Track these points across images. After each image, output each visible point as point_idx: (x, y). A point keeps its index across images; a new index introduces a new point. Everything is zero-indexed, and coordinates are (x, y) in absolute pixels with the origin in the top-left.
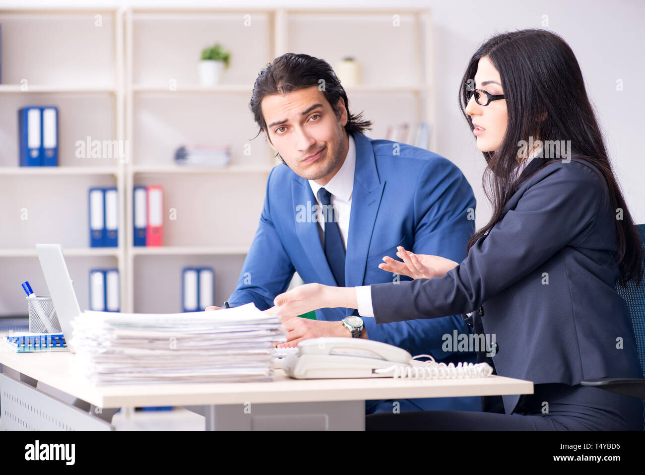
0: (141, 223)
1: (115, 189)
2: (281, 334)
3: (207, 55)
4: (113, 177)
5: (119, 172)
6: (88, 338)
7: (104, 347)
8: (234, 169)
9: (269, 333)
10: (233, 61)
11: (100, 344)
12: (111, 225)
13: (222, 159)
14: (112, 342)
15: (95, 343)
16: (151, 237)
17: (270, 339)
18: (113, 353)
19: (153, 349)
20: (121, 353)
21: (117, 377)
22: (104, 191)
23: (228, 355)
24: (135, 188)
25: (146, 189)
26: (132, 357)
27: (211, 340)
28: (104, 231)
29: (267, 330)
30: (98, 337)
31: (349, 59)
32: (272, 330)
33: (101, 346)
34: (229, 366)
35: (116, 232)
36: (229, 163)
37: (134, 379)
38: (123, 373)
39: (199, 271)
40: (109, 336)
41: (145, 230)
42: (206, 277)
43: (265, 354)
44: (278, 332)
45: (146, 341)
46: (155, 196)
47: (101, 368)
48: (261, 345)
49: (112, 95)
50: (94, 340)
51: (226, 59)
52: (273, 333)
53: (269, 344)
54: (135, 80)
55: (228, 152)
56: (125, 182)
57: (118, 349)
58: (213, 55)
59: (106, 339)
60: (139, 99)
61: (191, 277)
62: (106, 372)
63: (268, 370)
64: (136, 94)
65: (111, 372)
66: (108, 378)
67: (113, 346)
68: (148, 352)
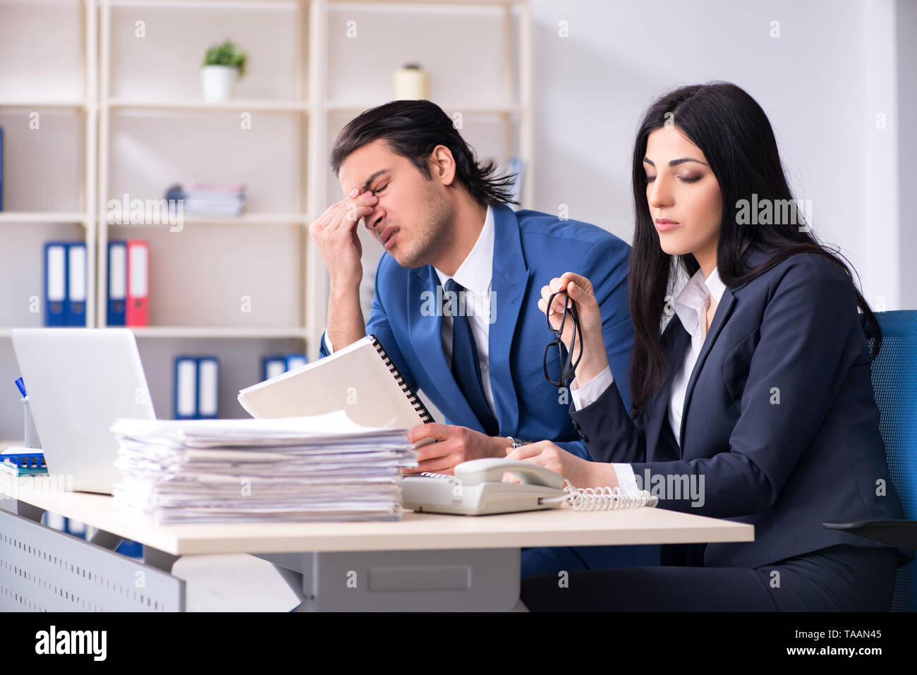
0: (118, 292)
1: (82, 244)
2: (411, 457)
3: (214, 57)
4: (80, 228)
5: (89, 220)
6: (144, 459)
7: (172, 473)
8: (250, 218)
9: (394, 455)
10: (250, 66)
11: (164, 468)
12: (77, 294)
13: (233, 205)
14: (183, 466)
15: (157, 467)
16: (131, 312)
17: (396, 463)
18: (183, 479)
19: (237, 476)
20: (194, 480)
21: (189, 512)
22: (67, 247)
23: (339, 484)
24: (110, 244)
25: (126, 245)
26: (208, 486)
27: (318, 463)
28: (67, 302)
29: (392, 451)
30: (162, 459)
31: (412, 67)
32: (398, 451)
33: (167, 471)
34: (340, 499)
35: (83, 304)
36: (243, 211)
37: (214, 515)
38: (196, 507)
39: (198, 361)
40: (177, 459)
41: (124, 302)
42: (209, 370)
43: (390, 483)
44: (406, 454)
45: (229, 465)
46: (139, 255)
47: (166, 500)
48: (383, 471)
49: (80, 112)
50: (154, 462)
51: (240, 65)
52: (400, 455)
53: (395, 470)
54: (112, 92)
55: (242, 196)
56: (96, 236)
57: (190, 475)
58: (223, 57)
59: (174, 463)
60: (118, 119)
61: (187, 370)
62: (173, 505)
63: (392, 505)
64: (113, 110)
65: (180, 506)
66: (175, 514)
67: (183, 471)
68: (230, 479)
